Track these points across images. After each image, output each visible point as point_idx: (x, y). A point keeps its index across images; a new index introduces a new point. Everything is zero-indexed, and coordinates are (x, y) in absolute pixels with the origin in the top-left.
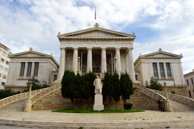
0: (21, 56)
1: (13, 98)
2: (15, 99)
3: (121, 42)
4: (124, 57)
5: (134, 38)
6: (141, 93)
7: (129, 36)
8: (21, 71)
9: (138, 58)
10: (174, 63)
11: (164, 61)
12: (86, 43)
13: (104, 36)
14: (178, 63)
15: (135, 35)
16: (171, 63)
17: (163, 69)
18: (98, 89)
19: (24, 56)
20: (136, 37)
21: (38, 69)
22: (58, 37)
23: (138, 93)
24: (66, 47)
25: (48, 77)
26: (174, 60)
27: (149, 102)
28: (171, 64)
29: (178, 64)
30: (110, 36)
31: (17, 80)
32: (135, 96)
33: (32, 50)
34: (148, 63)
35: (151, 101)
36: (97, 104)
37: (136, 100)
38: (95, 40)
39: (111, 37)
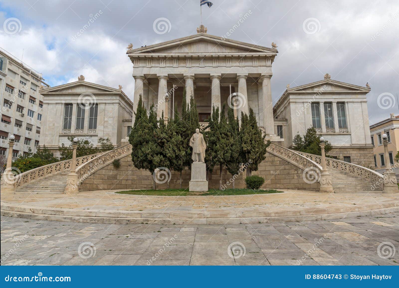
0: (65, 92)
1: (47, 170)
2: (51, 171)
3: (249, 63)
4: (255, 91)
5: (274, 54)
6: (281, 160)
7: (265, 51)
8: (66, 119)
9: (284, 94)
10: (353, 102)
11: (334, 99)
12: (182, 65)
13: (217, 51)
14: (361, 102)
15: (277, 48)
16: (347, 102)
17: (331, 114)
18: (198, 152)
19: (70, 91)
20: (277, 52)
21: (96, 115)
22: (128, 55)
23: (276, 159)
24: (144, 75)
25: (116, 131)
26: (354, 96)
27: (295, 176)
28: (346, 104)
29: (360, 105)
30: (229, 51)
31: (60, 136)
32: (271, 165)
33: (84, 79)
34: (303, 103)
35: (297, 173)
36: (196, 179)
37: (272, 172)
38: (198, 59)
39: (230, 54)
